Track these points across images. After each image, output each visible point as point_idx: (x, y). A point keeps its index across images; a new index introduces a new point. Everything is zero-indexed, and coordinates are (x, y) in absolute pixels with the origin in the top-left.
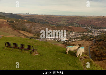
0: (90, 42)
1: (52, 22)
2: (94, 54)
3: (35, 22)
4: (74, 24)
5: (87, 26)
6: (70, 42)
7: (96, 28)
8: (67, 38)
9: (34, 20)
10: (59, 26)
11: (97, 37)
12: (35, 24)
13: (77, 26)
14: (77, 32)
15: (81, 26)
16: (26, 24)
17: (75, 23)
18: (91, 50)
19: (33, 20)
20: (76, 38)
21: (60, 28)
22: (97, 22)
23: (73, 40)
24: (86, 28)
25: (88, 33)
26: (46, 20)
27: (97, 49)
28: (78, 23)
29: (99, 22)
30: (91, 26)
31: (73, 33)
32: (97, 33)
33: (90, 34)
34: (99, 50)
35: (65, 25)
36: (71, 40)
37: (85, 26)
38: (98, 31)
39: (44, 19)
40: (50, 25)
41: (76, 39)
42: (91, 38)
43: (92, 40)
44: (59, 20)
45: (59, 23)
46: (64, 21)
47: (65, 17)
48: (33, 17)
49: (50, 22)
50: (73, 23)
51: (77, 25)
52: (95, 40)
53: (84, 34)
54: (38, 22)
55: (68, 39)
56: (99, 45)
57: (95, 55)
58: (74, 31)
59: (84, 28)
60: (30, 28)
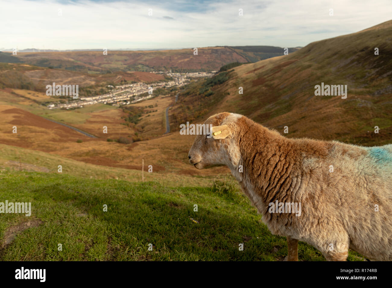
0: (170, 98)
1: (94, 65)
2: (174, 121)
3: (51, 68)
4: (140, 66)
5: (163, 69)
6: (132, 103)
7: (180, 72)
8: (127, 97)
9: (50, 64)
10: (109, 72)
11: (182, 88)
12: (52, 71)
13: (145, 70)
14: (145, 82)
15: (152, 70)
16: (27, 73)
17: (140, 64)
18: (170, 114)
19: (46, 63)
20: (145, 93)
21: (110, 77)
22: (182, 60)
23: (139, 99)
24: (162, 73)
25: (167, 82)
26: (79, 62)
27: (180, 110)
28: (147, 63)
29: (186, 60)
30: (171, 68)
31: (137, 84)
32: (183, 80)
33: (171, 84)
34: (183, 111)
35: (120, 71)
36: (135, 99)
37: (160, 69)
38: (185, 77)
39: (72, 60)
40: (90, 72)
41: (145, 97)
42: (171, 91)
43: (173, 94)
44: (106, 60)
45: (107, 66)
46: (119, 61)
47: (120, 53)
48: (47, 57)
49: (87, 66)
50: (137, 65)
51: (145, 68)
52: (179, 94)
53: (159, 86)
54: (60, 68)
55: (129, 99)
56: (183, 103)
57: (177, 122)
58: (139, 81)
59: (159, 74)
60: (40, 81)
